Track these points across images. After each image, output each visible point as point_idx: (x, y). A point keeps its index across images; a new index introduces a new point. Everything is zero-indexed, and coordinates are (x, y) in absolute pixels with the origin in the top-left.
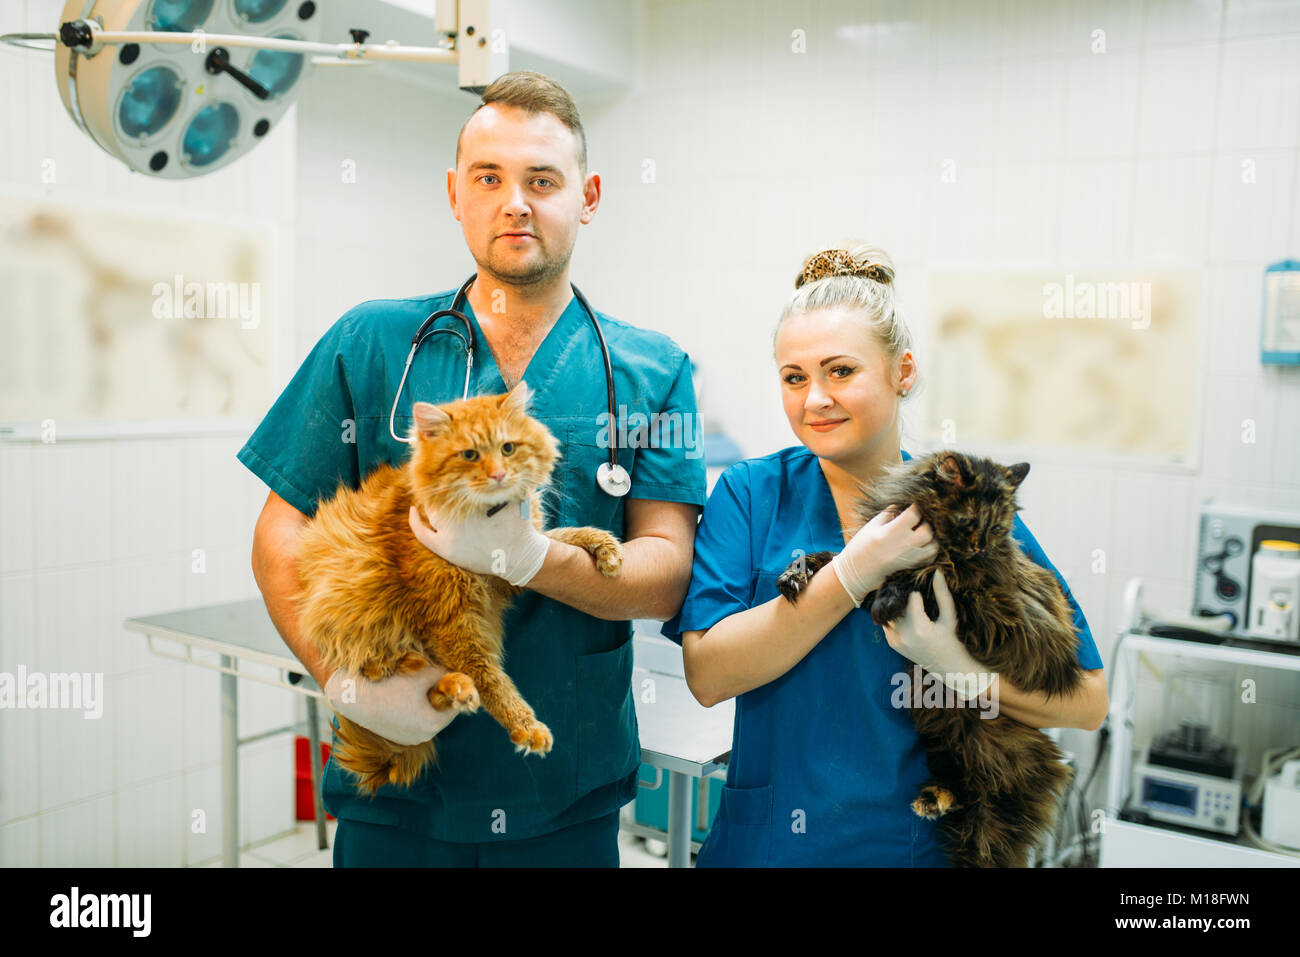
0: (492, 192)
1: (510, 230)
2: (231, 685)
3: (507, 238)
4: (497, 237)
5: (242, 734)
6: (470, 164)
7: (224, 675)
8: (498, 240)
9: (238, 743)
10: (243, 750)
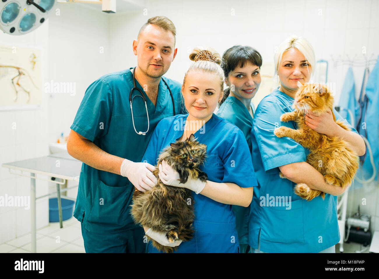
0: (151, 52)
1: (155, 63)
2: (34, 181)
3: (153, 66)
4: (150, 64)
5: (37, 196)
6: (146, 41)
7: (32, 179)
8: (151, 65)
9: (36, 199)
10: (37, 201)
